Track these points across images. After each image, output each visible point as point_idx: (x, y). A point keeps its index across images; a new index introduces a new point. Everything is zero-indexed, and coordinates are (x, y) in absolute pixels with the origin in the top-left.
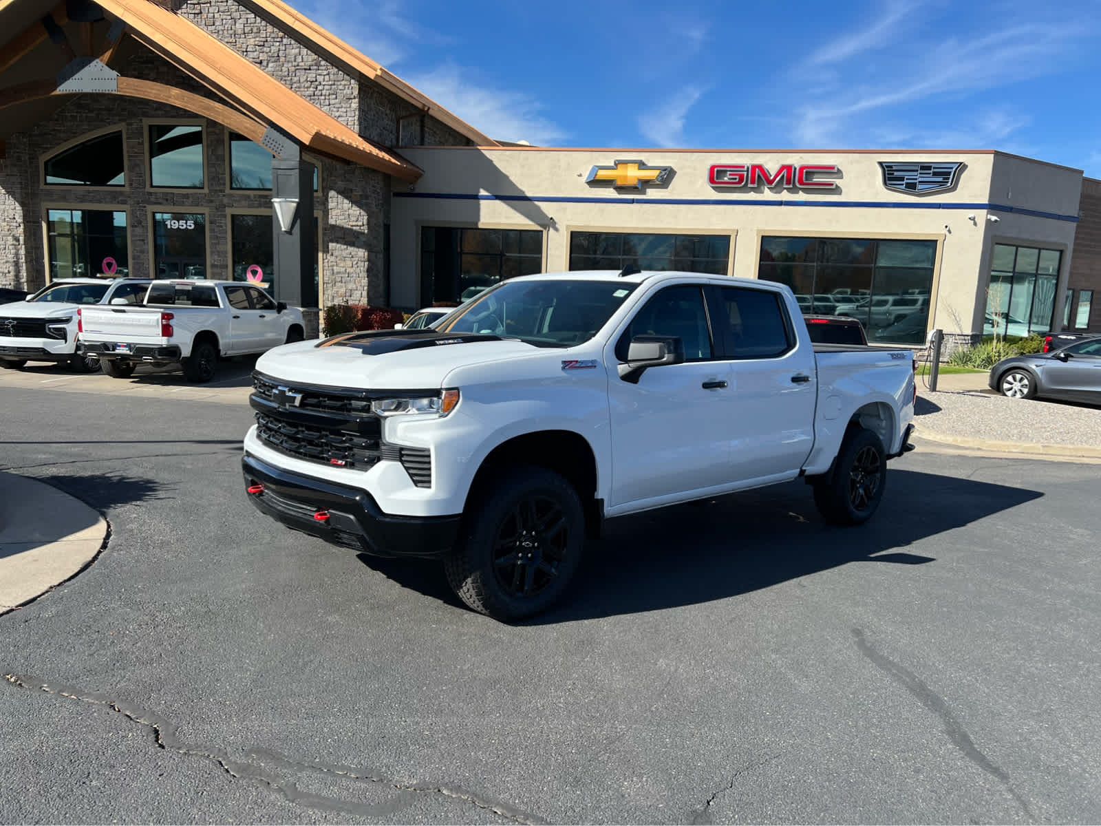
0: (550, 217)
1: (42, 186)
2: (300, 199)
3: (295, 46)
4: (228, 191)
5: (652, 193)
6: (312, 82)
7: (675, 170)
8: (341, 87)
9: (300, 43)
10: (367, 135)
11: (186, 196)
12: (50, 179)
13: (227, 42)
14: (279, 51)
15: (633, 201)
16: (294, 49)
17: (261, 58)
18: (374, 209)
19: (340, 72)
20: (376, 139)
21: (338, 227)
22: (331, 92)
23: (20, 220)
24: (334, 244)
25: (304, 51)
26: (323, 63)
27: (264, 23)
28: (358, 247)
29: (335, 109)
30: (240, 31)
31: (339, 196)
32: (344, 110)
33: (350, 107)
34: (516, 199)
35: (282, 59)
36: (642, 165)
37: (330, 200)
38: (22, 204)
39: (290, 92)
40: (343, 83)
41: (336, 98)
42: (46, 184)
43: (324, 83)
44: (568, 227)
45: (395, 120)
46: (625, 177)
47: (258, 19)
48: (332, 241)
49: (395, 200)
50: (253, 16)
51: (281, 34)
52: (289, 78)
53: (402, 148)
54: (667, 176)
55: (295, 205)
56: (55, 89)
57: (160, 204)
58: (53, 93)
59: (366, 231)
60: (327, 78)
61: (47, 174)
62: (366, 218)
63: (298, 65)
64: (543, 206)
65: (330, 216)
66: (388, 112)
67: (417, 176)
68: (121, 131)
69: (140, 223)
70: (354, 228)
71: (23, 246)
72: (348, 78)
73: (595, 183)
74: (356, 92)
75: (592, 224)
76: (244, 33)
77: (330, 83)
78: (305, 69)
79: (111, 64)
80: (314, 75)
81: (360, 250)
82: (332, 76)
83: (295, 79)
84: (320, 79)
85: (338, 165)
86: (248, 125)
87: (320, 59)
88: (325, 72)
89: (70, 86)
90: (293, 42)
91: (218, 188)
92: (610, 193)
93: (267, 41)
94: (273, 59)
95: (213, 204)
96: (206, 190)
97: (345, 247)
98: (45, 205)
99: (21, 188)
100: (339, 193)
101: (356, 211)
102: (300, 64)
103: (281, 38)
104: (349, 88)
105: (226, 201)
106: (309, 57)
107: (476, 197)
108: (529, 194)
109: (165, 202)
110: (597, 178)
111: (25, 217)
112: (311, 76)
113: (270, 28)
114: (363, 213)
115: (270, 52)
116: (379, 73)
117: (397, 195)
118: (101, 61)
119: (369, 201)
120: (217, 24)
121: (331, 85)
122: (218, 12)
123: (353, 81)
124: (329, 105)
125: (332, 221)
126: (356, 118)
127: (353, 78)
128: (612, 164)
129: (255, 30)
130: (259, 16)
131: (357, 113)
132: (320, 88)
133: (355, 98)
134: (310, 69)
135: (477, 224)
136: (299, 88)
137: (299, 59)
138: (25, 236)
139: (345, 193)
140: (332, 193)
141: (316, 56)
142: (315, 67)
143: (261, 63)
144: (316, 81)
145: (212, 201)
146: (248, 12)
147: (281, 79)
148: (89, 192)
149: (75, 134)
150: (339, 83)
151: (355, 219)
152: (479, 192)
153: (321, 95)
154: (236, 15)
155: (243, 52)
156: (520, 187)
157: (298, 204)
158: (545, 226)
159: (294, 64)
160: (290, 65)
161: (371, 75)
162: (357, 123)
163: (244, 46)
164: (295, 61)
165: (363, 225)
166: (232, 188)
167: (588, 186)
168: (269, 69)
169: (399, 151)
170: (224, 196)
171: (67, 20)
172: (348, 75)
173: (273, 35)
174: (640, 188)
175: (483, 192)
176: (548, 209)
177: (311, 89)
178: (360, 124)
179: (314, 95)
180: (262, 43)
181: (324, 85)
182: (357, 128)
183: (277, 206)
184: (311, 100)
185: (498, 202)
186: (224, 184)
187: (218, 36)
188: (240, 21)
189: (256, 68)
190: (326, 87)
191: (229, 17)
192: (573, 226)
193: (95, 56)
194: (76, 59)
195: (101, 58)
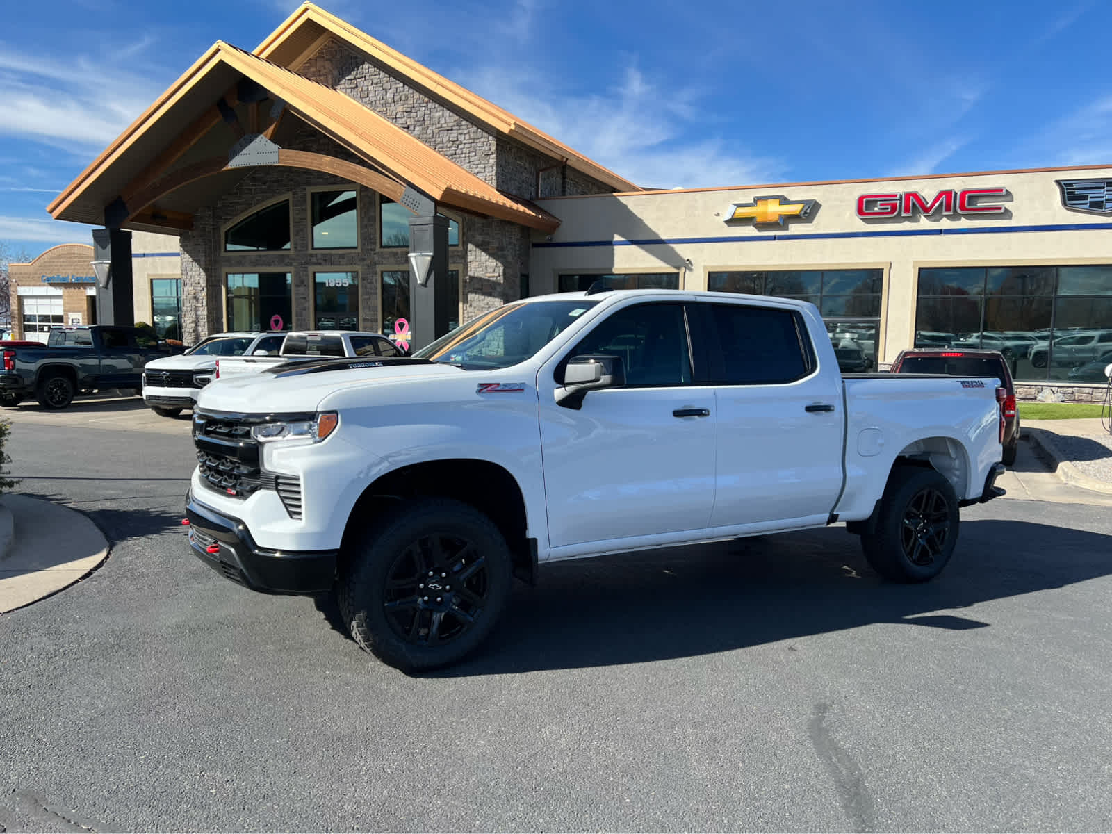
0: (686, 259)
1: (223, 254)
2: (434, 253)
3: (439, 109)
4: (378, 249)
5: (795, 229)
6: (453, 142)
7: (820, 202)
8: (480, 145)
9: (443, 106)
10: (505, 187)
11: (342, 256)
12: (230, 247)
13: (379, 111)
14: (425, 115)
15: (774, 238)
16: (438, 112)
17: (408, 123)
18: (510, 259)
19: (479, 130)
20: (514, 192)
21: (477, 278)
22: (471, 149)
23: (203, 284)
24: (473, 295)
25: (447, 113)
26: (464, 123)
27: (411, 91)
28: (495, 297)
29: (474, 166)
30: (390, 100)
31: (478, 249)
32: (482, 166)
33: (488, 163)
34: (651, 242)
35: (427, 123)
36: (784, 201)
37: (469, 253)
38: (206, 270)
39: (434, 153)
40: (482, 140)
41: (475, 155)
42: (226, 251)
43: (464, 142)
44: (705, 267)
45: (535, 174)
46: (766, 213)
47: (407, 88)
48: (471, 292)
49: (534, 251)
50: (402, 85)
51: (426, 99)
52: (433, 140)
53: (542, 199)
54: (810, 211)
55: (429, 258)
56: (226, 164)
57: (320, 264)
58: (225, 168)
59: (502, 282)
60: (467, 137)
61: (226, 242)
62: (502, 269)
63: (441, 127)
64: (678, 248)
65: (469, 269)
66: (527, 166)
67: (554, 226)
68: (288, 200)
69: (302, 282)
70: (491, 279)
71: (206, 308)
72: (485, 134)
73: (733, 221)
74: (494, 148)
75: (730, 263)
76: (394, 102)
77: (471, 141)
78: (448, 130)
79: (273, 139)
80: (456, 135)
81: (497, 299)
82: (472, 135)
83: (439, 140)
84: (461, 138)
85: (476, 219)
86: (389, 186)
87: (461, 119)
88: (466, 132)
89: (238, 162)
90: (437, 105)
91: (370, 247)
92: (750, 231)
93: (414, 107)
94: (419, 124)
95: (365, 263)
96: (359, 250)
97: (483, 297)
98: (225, 270)
100: (477, 246)
101: (492, 263)
102: (444, 126)
103: (427, 103)
104: (487, 145)
105: (376, 258)
106: (452, 118)
107: (610, 243)
108: (663, 237)
109: (323, 262)
110: (736, 216)
111: (208, 281)
112: (453, 136)
113: (417, 95)
114: (499, 264)
115: (417, 116)
116: (513, 127)
117: (536, 245)
118: (266, 136)
119: (505, 252)
120: (371, 95)
121: (471, 143)
122: (372, 84)
123: (491, 138)
124: (469, 162)
125: (471, 273)
126: (494, 173)
127: (491, 135)
128: (752, 201)
129: (403, 98)
130: (407, 85)
131: (495, 168)
132: (461, 146)
133: (492, 154)
134: (452, 130)
135: (611, 269)
136: (442, 148)
137: (442, 121)
138: (207, 298)
139: (483, 246)
140: (470, 246)
141: (457, 117)
142: (457, 128)
143: (408, 128)
144: (457, 140)
145: (364, 260)
146: (397, 82)
147: (426, 141)
148: (260, 256)
149: (249, 205)
150: (478, 141)
151: (491, 270)
152: (613, 238)
153: (462, 154)
154: (387, 86)
155: (393, 119)
156: (654, 229)
157: (433, 257)
158: (678, 268)
159: (438, 126)
160: (434, 127)
161: (505, 129)
162: (494, 177)
163: (394, 113)
164: (439, 123)
165: (499, 276)
166: (381, 246)
167: (725, 225)
168: (415, 132)
169: (537, 203)
170: (375, 254)
171: (237, 102)
172: (486, 132)
173: (419, 102)
174: (781, 224)
175: (617, 238)
176: (683, 251)
177: (453, 148)
178: (497, 179)
179: (456, 154)
180: (409, 110)
181: (465, 144)
182: (494, 182)
183: (413, 260)
184: (452, 159)
185: (633, 247)
186: (375, 243)
187: (371, 107)
188: (391, 91)
189: (404, 133)
190: (466, 146)
191: (381, 88)
192: (712, 267)
193: (260, 132)
194: (245, 136)
195: (265, 133)
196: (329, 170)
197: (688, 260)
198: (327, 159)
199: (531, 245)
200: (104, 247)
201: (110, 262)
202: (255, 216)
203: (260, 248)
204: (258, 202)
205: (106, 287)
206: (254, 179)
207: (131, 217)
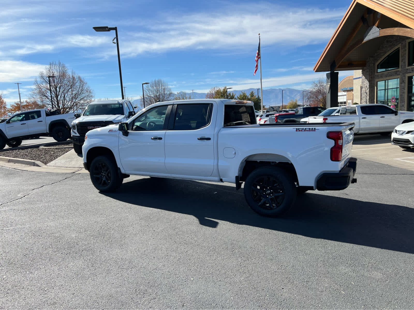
1: (376, 74)
12: (379, 70)
23: (368, 87)
38: (369, 82)
42: (377, 72)
57: (410, 73)
58: (363, 42)
61: (378, 68)
68: (399, 48)
69: (403, 81)
71: (369, 96)
79: (378, 27)
89: (367, 39)
98: (376, 80)
99: (369, 76)
109: (412, 71)
111: (370, 86)
118: (375, 26)
138: (369, 92)
148: (388, 73)
149: (385, 53)
196: (396, 34)
200: (329, 79)
201: (330, 84)
202: (387, 57)
203: (389, 69)
204: (389, 50)
205: (329, 93)
206: (387, 42)
207: (337, 67)
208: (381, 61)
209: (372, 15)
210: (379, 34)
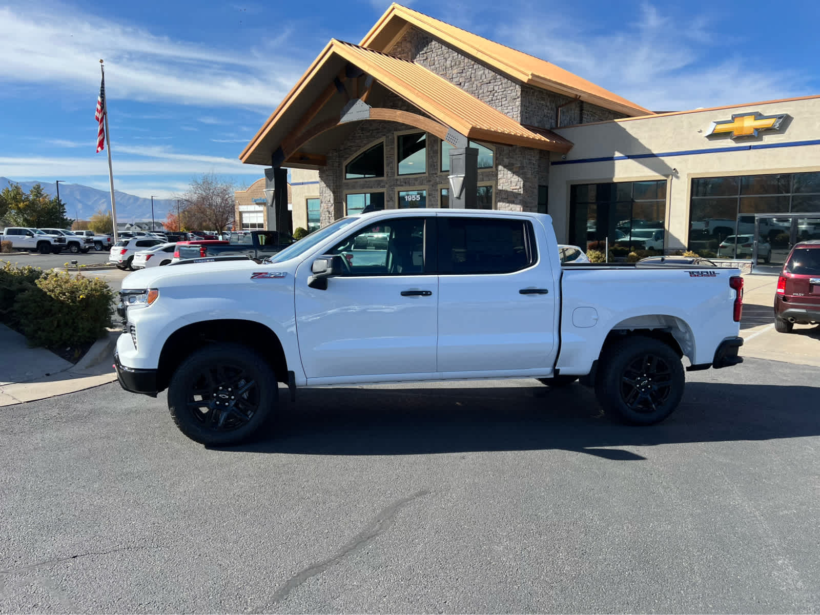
0: (673, 168)
1: (344, 181)
2: (466, 174)
3: (481, 69)
4: (439, 173)
5: (768, 139)
6: (491, 91)
7: (792, 116)
8: (509, 92)
9: (484, 66)
10: (528, 123)
11: (416, 179)
12: (349, 176)
13: (441, 75)
14: (471, 74)
15: (750, 148)
16: (481, 71)
17: (460, 81)
18: (529, 175)
19: (509, 81)
20: (536, 125)
21: (504, 190)
22: (503, 96)
23: (332, 202)
24: (501, 203)
25: (487, 71)
26: (498, 77)
27: (463, 57)
28: (516, 204)
29: (505, 108)
30: (448, 66)
31: (505, 169)
32: (511, 108)
33: (515, 105)
34: (645, 156)
35: (473, 79)
36: (758, 116)
37: (499, 173)
38: (334, 193)
39: (478, 101)
40: (511, 88)
41: (506, 100)
42: (346, 179)
43: (498, 91)
44: (688, 175)
45: (555, 109)
46: (742, 128)
47: (460, 55)
48: (500, 201)
49: (553, 168)
50: (456, 54)
51: (473, 62)
52: (477, 91)
53: (561, 128)
54: (785, 121)
55: (462, 179)
56: (339, 121)
57: (402, 185)
58: (338, 124)
59: (522, 192)
60: (500, 87)
61: (346, 173)
62: (522, 182)
63: (483, 82)
64: (667, 160)
65: (499, 184)
66: (548, 104)
67: (569, 146)
68: (383, 142)
69: (391, 198)
70: (514, 191)
71: (334, 217)
72: (513, 84)
73: (714, 136)
74: (519, 94)
75: (711, 170)
76: (451, 66)
77: (503, 90)
78: (487, 83)
79: (366, 101)
80: (492, 86)
81: (518, 206)
82: (503, 85)
83: (481, 91)
84: (496, 88)
85: (505, 148)
86: (437, 128)
87: (497, 75)
88: (500, 83)
89: (346, 119)
90: (480, 66)
91: (434, 172)
92: (728, 143)
93: (464, 69)
94: (467, 81)
95: (431, 183)
96: (427, 175)
97: (508, 204)
98: (345, 192)
99: (334, 183)
100: (505, 167)
101: (516, 178)
102: (484, 81)
103: (473, 65)
104: (514, 92)
105: (438, 179)
106: (490, 74)
107: (612, 159)
108: (655, 152)
109: (404, 184)
110: (716, 132)
111: (335, 200)
112: (491, 87)
113: (466, 60)
114: (520, 179)
115: (466, 76)
116: (530, 77)
117: (554, 163)
118: (362, 100)
119: (526, 170)
120: (436, 63)
121: (503, 91)
122: (437, 56)
123: (517, 86)
124: (502, 106)
125: (500, 188)
126: (519, 112)
127: (517, 84)
128: (730, 119)
129: (457, 63)
130: (460, 54)
131: (520, 108)
132: (496, 95)
133: (518, 98)
134: (490, 83)
135: (612, 179)
136: (483, 97)
137: (484, 77)
138: (335, 211)
139: (509, 167)
140: (500, 167)
141: (494, 73)
142: (494, 81)
143: (460, 84)
144: (494, 90)
145: (430, 181)
146: (454, 52)
147: (472, 93)
148: (366, 182)
149: (360, 147)
150: (508, 89)
151: (514, 184)
152: (614, 154)
153: (497, 100)
154: (447, 55)
155: (450, 79)
156: (647, 146)
157: (465, 178)
158: (667, 176)
159: (481, 81)
160: (478, 82)
161: (525, 79)
162: (519, 115)
163: (451, 75)
164: (481, 79)
165: (520, 188)
166: (441, 171)
167: (707, 139)
168: (465, 87)
169: (556, 131)
170: (437, 176)
171: (345, 78)
172: (514, 82)
173: (468, 65)
174: (756, 136)
175: (617, 154)
176: (670, 162)
177: (491, 96)
178: (522, 116)
179: (492, 100)
180: (461, 71)
181: (499, 92)
182: (519, 118)
183: (451, 180)
184: (490, 104)
185: (630, 160)
186: (437, 169)
187: (436, 72)
188: (449, 59)
189: (457, 88)
190: (500, 93)
191: (443, 58)
192: (694, 174)
193: (359, 97)
194: (350, 101)
195: (362, 98)
196: (400, 120)
197: (674, 169)
198: (399, 112)
199: (550, 163)
200: (271, 180)
201: (274, 189)
202: (363, 155)
203: (366, 176)
204: (365, 144)
205: (272, 206)
206: (362, 129)
207: (286, 160)
208: (352, 161)
209: (354, 80)
210: (370, 115)
